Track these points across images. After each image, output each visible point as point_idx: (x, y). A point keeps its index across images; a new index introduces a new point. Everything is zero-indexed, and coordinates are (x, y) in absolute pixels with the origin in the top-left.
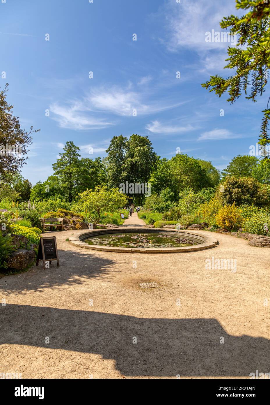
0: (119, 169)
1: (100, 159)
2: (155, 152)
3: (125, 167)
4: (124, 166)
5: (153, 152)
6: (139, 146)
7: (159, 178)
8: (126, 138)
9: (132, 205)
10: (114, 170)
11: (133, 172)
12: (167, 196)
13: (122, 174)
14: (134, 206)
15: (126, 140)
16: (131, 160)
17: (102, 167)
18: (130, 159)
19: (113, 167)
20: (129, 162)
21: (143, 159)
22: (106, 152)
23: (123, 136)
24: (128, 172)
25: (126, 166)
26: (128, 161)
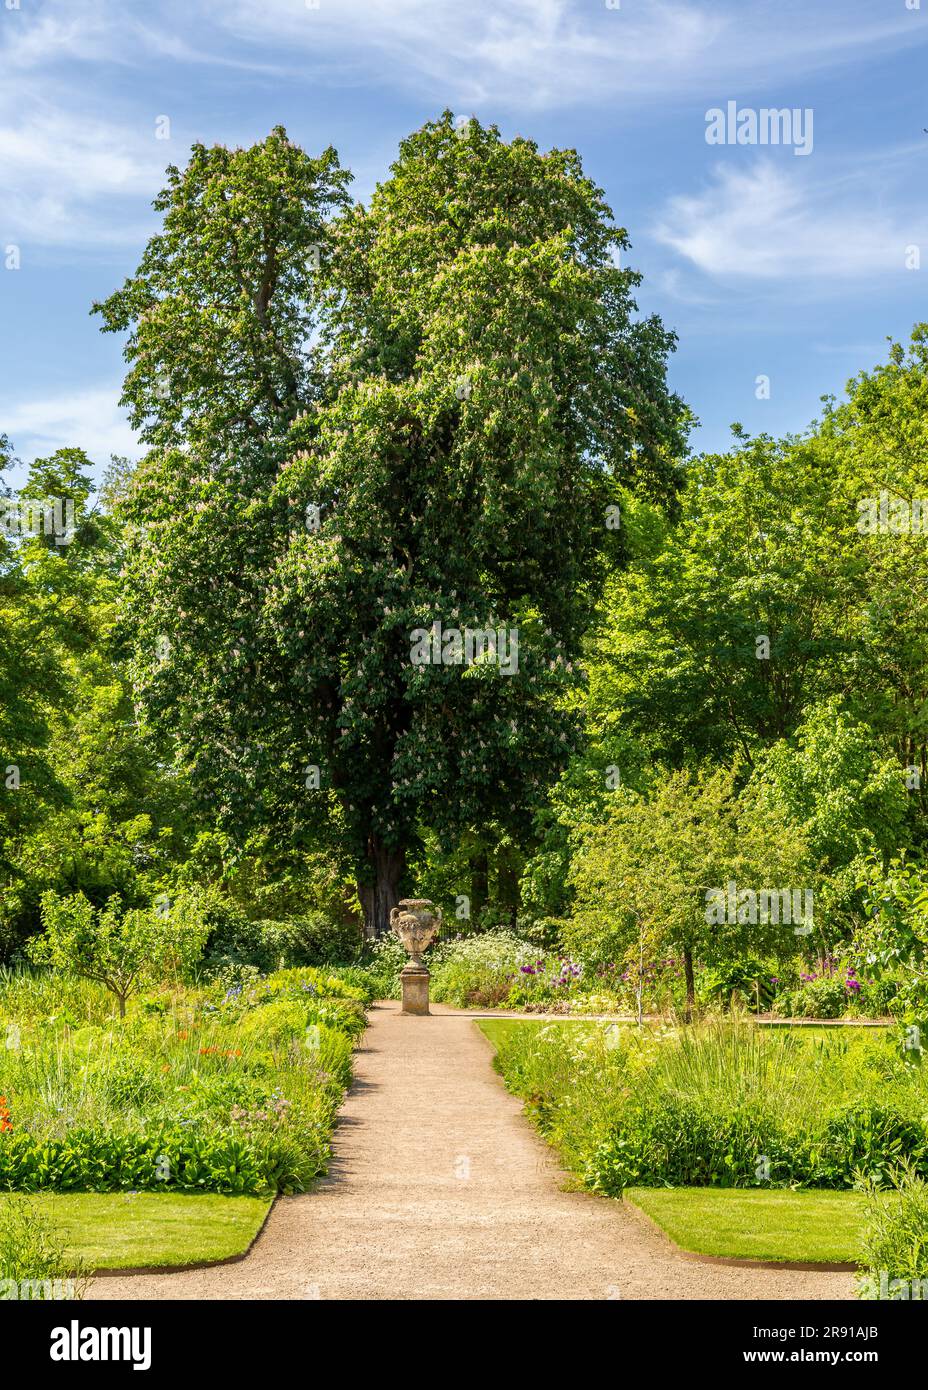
0: (255, 503)
1: (84, 471)
2: (655, 320)
3: (319, 482)
4: (313, 472)
5: (633, 317)
6: (483, 239)
7: (702, 616)
8: (332, 155)
9: (405, 916)
10: (190, 521)
11: (409, 541)
12: (833, 801)
13: (284, 565)
14: (426, 925)
15: (331, 189)
16: (390, 402)
17: (103, 545)
18: (373, 390)
19: (184, 485)
20: (371, 416)
21: (526, 383)
22: (100, 320)
23: (295, 140)
24: (348, 543)
25: (330, 464)
26: (356, 412)
